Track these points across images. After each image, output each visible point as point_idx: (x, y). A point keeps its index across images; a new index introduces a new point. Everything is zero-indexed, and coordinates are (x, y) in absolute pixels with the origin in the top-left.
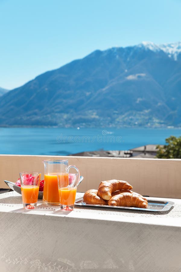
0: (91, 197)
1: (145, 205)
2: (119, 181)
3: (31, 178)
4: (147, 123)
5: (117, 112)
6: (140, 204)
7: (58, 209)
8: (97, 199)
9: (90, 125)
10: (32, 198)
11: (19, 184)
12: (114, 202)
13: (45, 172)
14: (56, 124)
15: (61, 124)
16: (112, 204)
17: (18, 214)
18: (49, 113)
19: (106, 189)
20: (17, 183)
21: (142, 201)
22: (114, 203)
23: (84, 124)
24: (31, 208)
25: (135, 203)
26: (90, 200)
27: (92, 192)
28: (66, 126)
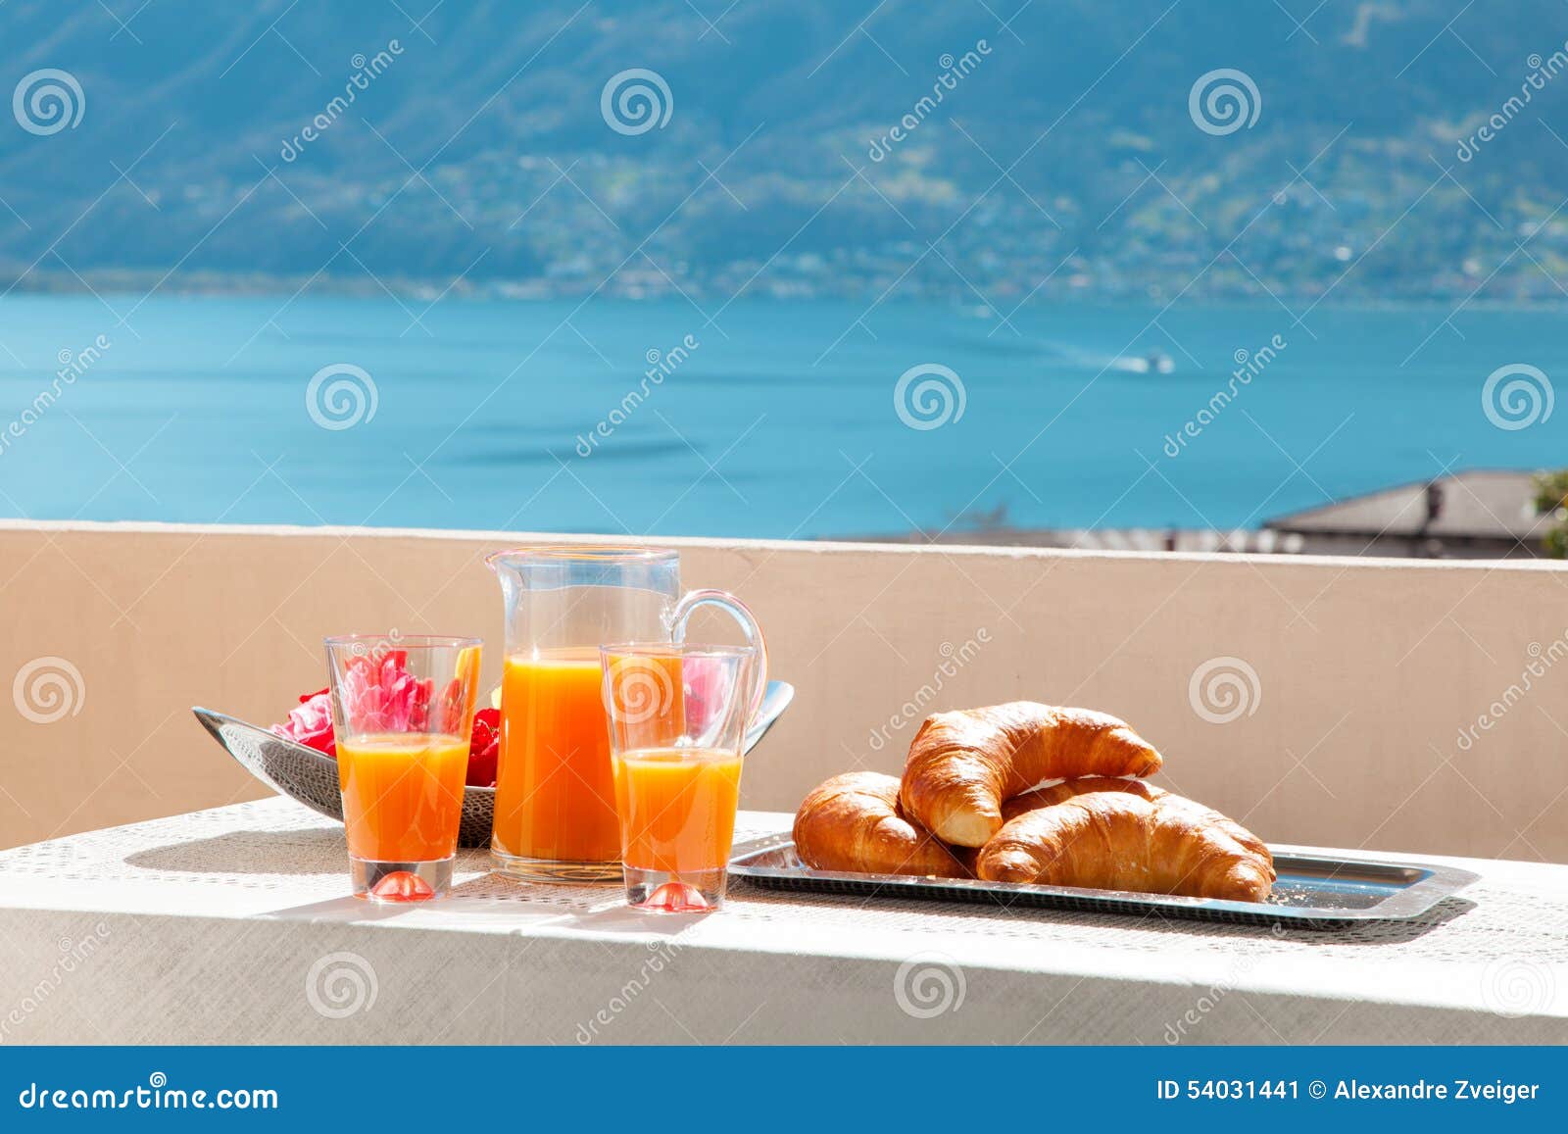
0: (849, 822)
1: (1253, 884)
2: (1057, 710)
3: (401, 685)
4: (1457, 253)
5: (1142, 142)
6: (1210, 876)
7: (610, 905)
8: (893, 840)
9: (868, 274)
10: (414, 826)
11: (307, 731)
12: (1018, 858)
13: (508, 642)
14: (523, 264)
15: (581, 264)
16: (1005, 869)
17: (321, 926)
18: (452, 157)
19: (965, 769)
20: (291, 728)
21: (1224, 855)
22: (1016, 866)
23: (808, 262)
24: (414, 896)
25: (1175, 868)
26: (839, 844)
27: (857, 787)
28: (631, 284)
